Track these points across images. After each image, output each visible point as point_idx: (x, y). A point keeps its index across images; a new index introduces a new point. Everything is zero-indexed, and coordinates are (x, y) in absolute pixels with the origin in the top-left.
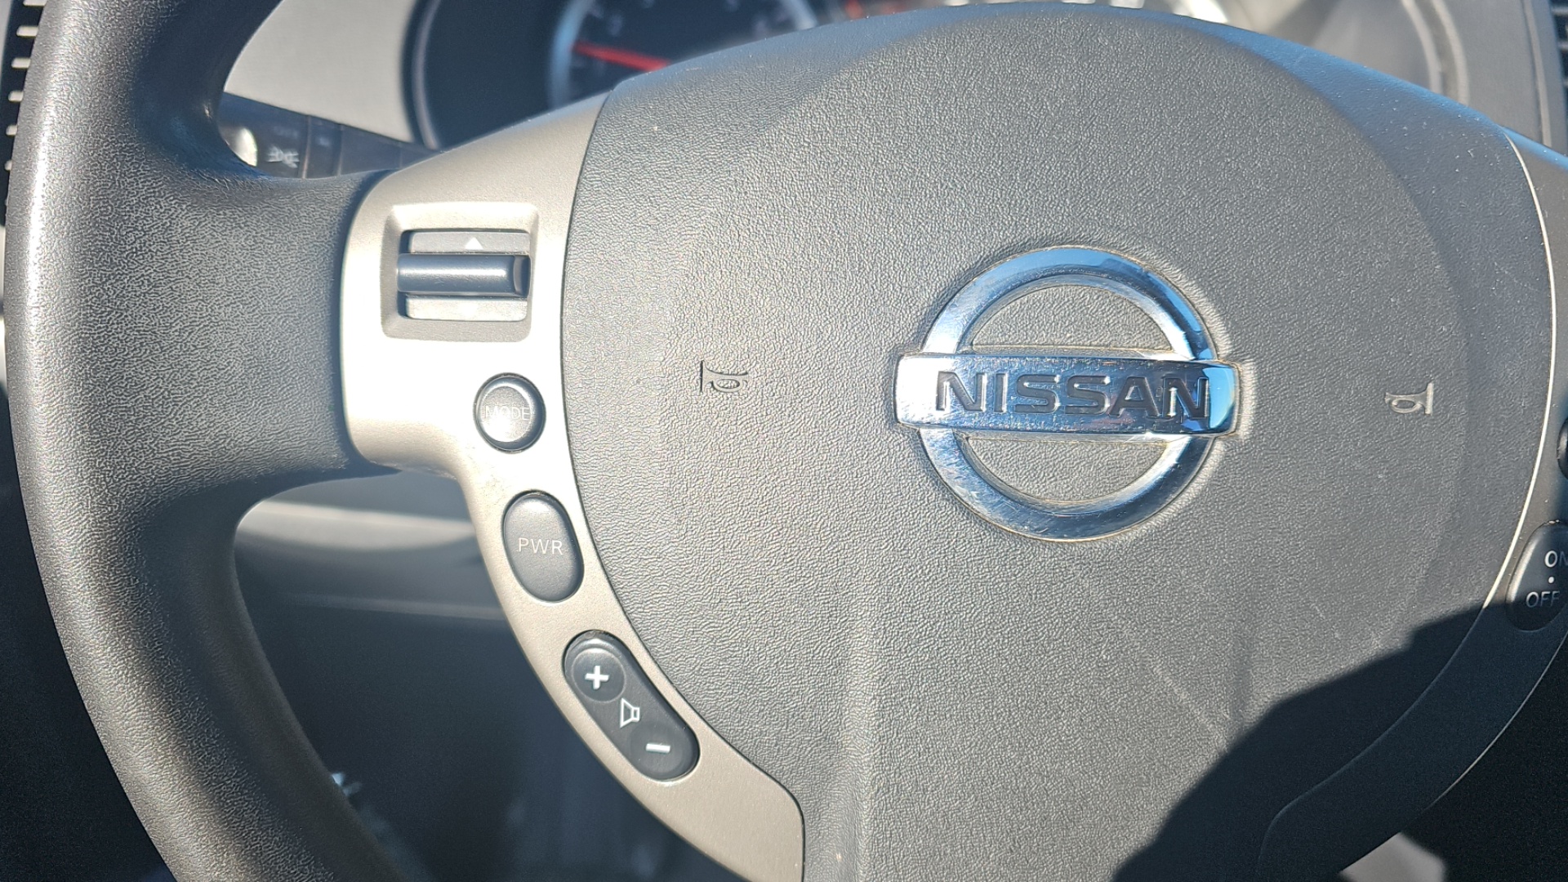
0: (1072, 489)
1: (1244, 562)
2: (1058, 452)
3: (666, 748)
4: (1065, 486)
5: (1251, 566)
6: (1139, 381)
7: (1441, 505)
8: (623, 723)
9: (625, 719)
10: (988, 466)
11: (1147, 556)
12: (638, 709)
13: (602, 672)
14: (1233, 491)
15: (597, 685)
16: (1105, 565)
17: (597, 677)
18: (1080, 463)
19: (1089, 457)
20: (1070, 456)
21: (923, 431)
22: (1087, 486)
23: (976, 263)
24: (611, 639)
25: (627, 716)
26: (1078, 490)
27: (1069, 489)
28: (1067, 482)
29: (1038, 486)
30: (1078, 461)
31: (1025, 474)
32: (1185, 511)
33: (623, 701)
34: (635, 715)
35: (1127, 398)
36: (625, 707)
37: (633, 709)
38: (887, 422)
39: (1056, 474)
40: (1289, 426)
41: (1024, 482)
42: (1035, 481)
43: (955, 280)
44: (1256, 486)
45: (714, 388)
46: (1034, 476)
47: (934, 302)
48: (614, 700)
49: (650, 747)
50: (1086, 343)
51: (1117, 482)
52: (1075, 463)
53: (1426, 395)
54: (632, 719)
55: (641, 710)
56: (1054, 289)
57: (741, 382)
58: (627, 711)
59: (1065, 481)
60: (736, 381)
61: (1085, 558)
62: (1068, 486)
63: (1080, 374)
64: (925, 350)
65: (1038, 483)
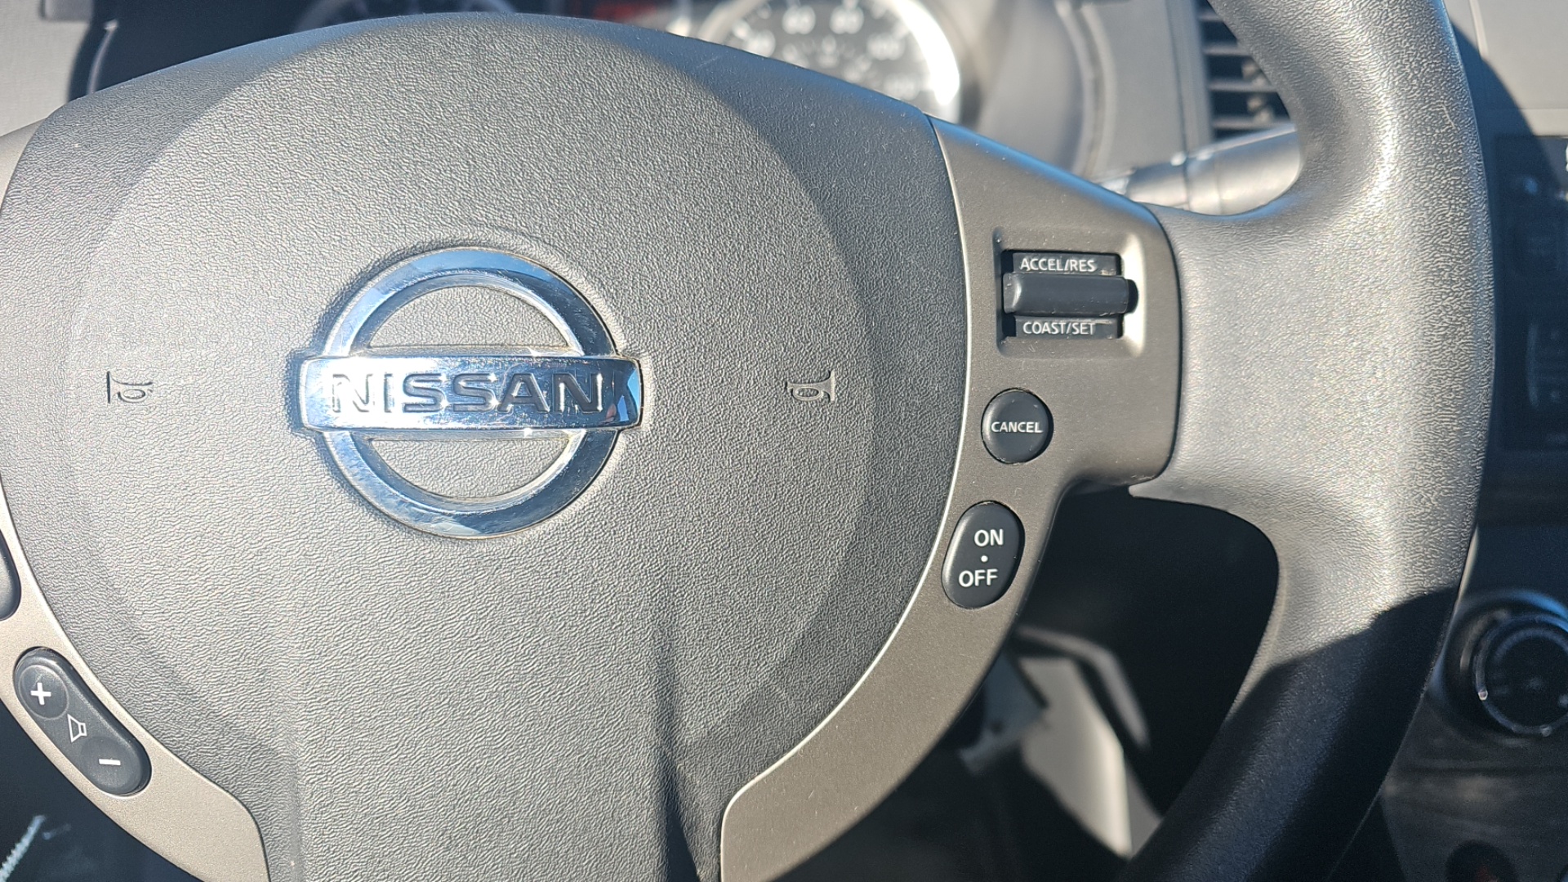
0: (476, 486)
1: (656, 551)
2: (460, 450)
3: (118, 763)
4: (470, 483)
5: (664, 555)
6: (525, 379)
7: (853, 489)
8: (73, 739)
9: (74, 736)
10: (393, 467)
11: (556, 549)
12: (84, 724)
13: (45, 689)
14: (638, 482)
15: (42, 702)
16: (515, 560)
17: (41, 694)
18: (483, 460)
19: (490, 454)
20: (472, 454)
21: (326, 434)
22: (491, 483)
23: (368, 266)
24: (52, 655)
25: (76, 733)
26: (483, 487)
27: (474, 486)
28: (472, 479)
29: (443, 485)
30: (481, 458)
31: (429, 473)
32: (591, 504)
33: (70, 717)
34: (83, 731)
35: (515, 394)
36: (72, 721)
37: (80, 724)
38: (289, 426)
39: (459, 471)
40: (690, 417)
41: (429, 482)
42: (440, 480)
43: (348, 284)
44: (661, 477)
45: (121, 399)
46: (438, 474)
47: (327, 306)
48: (61, 716)
49: (102, 762)
50: (480, 343)
51: (521, 477)
52: (478, 460)
53: (830, 383)
54: (81, 734)
55: (86, 725)
56: (446, 290)
57: (146, 392)
58: (75, 725)
59: (470, 479)
60: (141, 391)
61: (494, 555)
62: (472, 484)
63: (466, 372)
64: (325, 354)
65: (442, 481)
